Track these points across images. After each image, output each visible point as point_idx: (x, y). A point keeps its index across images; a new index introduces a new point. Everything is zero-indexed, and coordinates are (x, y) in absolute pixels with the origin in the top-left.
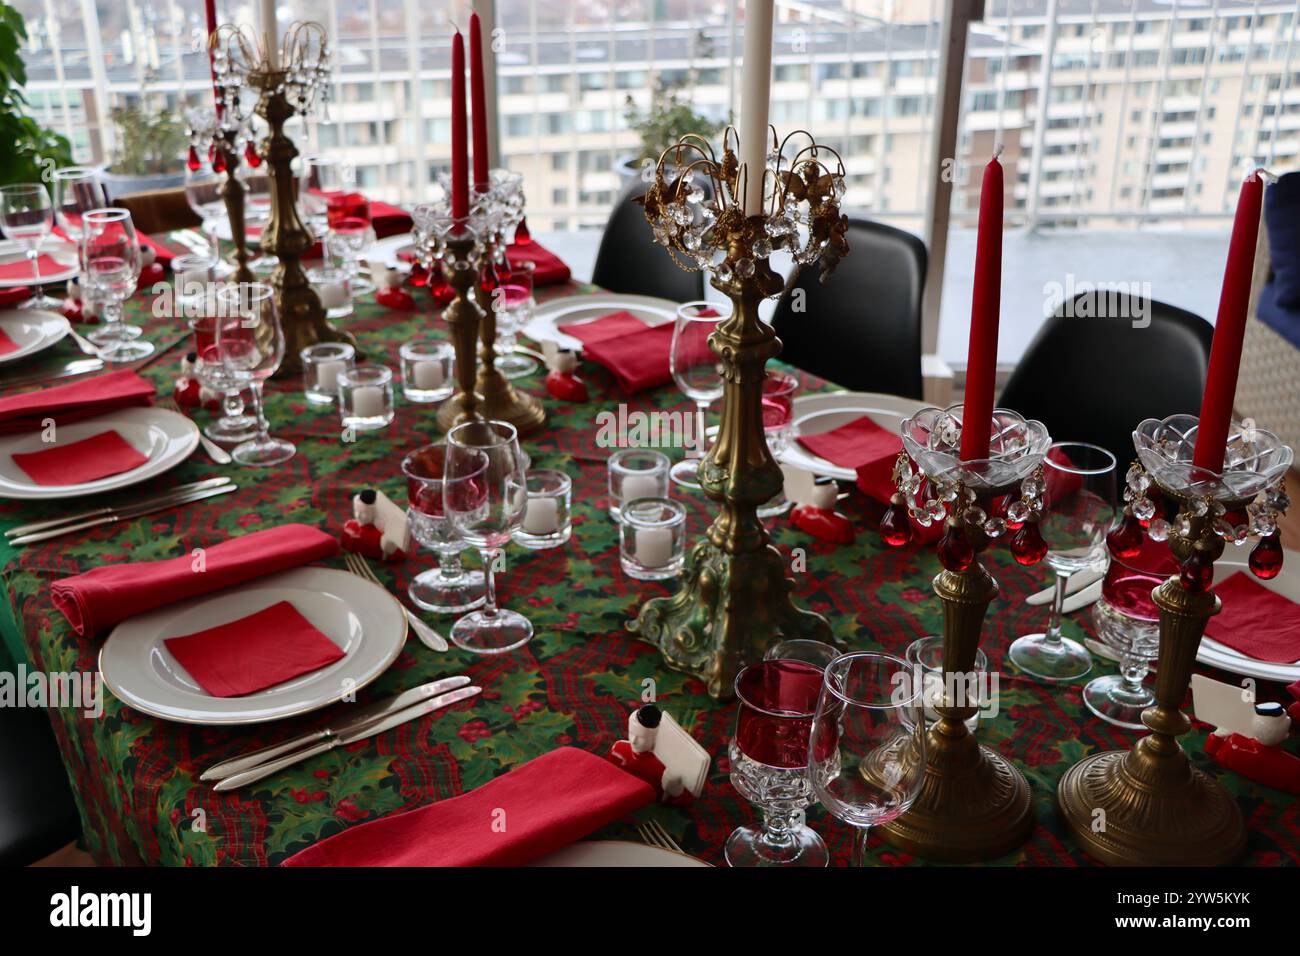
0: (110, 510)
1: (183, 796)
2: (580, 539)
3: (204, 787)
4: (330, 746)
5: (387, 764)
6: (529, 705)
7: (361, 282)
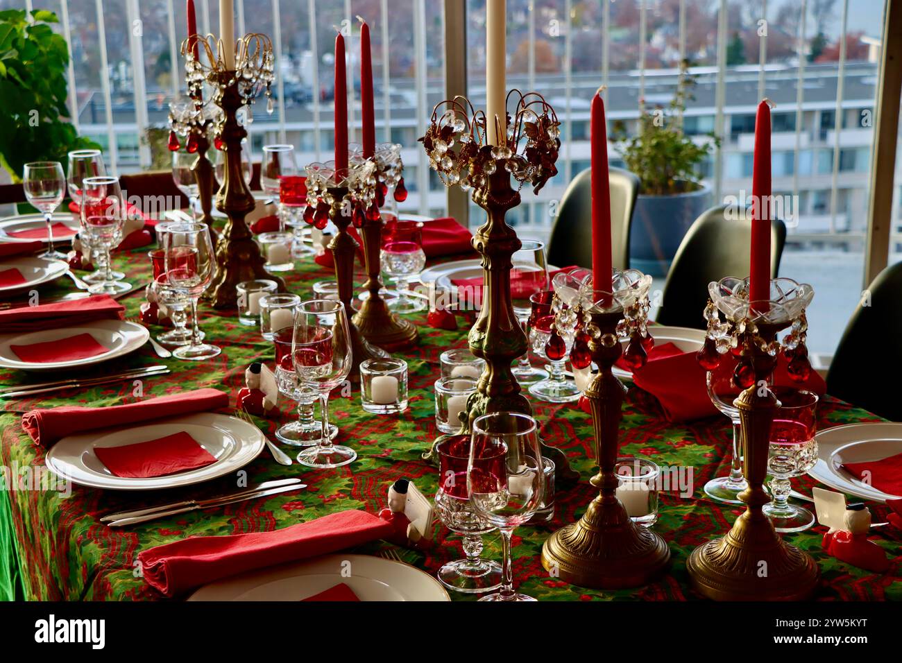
0: (75, 381)
1: (88, 529)
2: (413, 409)
3: (102, 525)
4: (192, 508)
5: (228, 519)
6: (337, 495)
7: (306, 247)
